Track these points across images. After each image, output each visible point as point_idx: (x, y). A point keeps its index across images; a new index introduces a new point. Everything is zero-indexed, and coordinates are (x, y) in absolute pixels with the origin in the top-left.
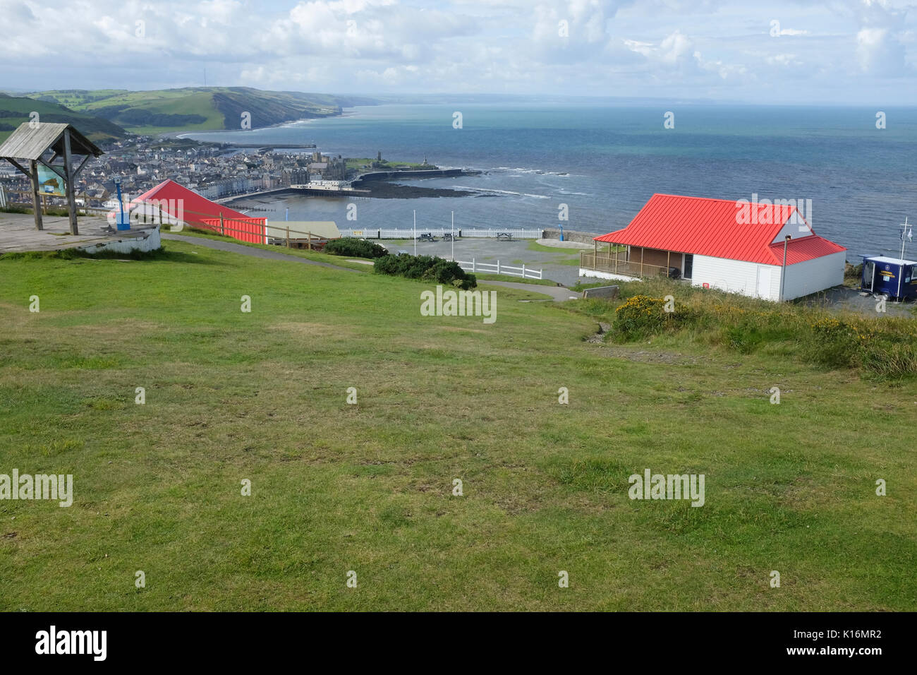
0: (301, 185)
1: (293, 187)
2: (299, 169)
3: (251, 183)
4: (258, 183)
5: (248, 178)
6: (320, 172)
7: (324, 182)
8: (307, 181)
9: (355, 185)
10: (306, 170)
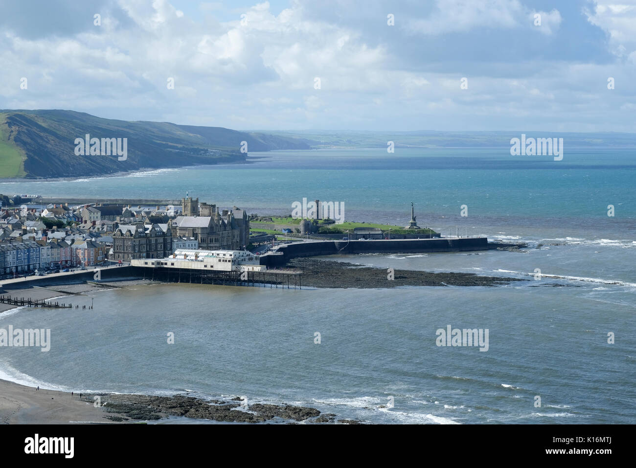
0: (154, 260)
1: (136, 263)
2: (150, 227)
3: (46, 255)
4: (62, 255)
5: (40, 244)
6: (195, 235)
7: (203, 253)
8: (168, 250)
9: (268, 262)
10: (165, 230)
